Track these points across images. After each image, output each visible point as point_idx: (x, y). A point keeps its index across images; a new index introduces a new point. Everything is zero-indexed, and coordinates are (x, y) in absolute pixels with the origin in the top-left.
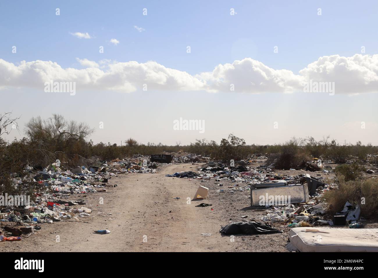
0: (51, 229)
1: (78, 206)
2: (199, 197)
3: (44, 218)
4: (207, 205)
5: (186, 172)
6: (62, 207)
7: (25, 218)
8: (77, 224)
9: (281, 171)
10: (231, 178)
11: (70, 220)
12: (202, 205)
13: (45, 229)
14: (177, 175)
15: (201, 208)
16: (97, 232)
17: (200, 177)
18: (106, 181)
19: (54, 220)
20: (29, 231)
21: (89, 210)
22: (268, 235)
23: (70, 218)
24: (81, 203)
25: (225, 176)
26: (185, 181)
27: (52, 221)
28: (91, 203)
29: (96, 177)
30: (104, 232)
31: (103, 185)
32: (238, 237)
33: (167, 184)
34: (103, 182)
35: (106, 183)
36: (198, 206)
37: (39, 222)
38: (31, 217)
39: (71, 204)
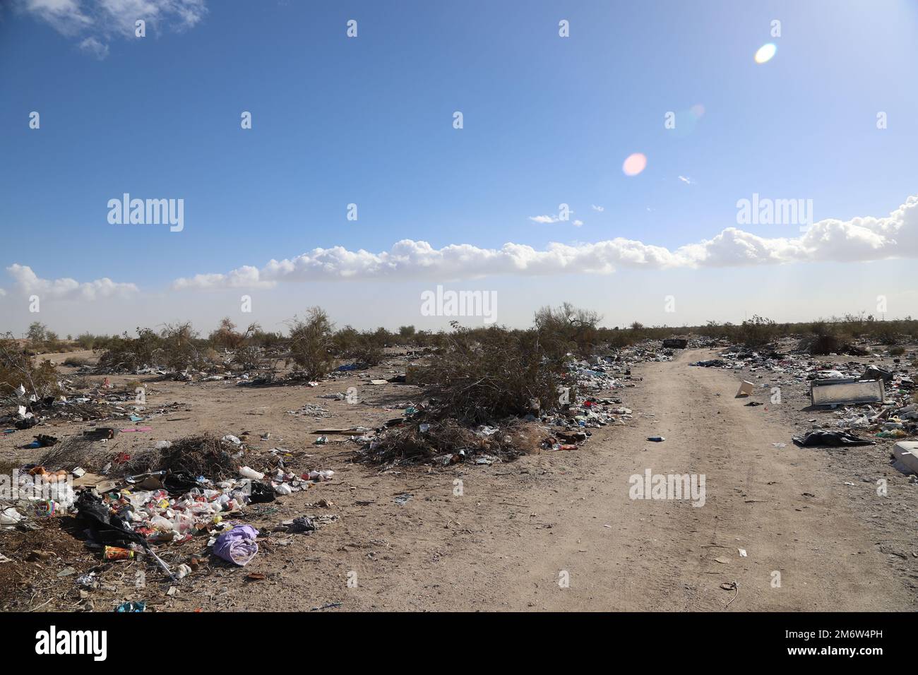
0: (602, 435)
1: (616, 406)
2: (743, 393)
3: (590, 422)
4: (758, 404)
5: (711, 361)
6: (600, 407)
7: (571, 422)
8: (625, 429)
9: (822, 357)
10: (767, 367)
11: (616, 423)
12: (752, 404)
13: (597, 435)
14: (701, 364)
15: (751, 407)
16: (651, 440)
17: (729, 366)
18: (628, 373)
19: (601, 424)
20: (582, 438)
21: (628, 411)
22: (858, 448)
23: (614, 421)
24: (617, 402)
25: (759, 365)
26: (713, 371)
27: (599, 426)
28: (627, 402)
29: (614, 367)
30: (659, 440)
31: (627, 378)
32: (821, 449)
33: (698, 376)
34: (625, 374)
35: (629, 376)
36: (747, 405)
37: (586, 427)
38: (577, 420)
39: (607, 403)
